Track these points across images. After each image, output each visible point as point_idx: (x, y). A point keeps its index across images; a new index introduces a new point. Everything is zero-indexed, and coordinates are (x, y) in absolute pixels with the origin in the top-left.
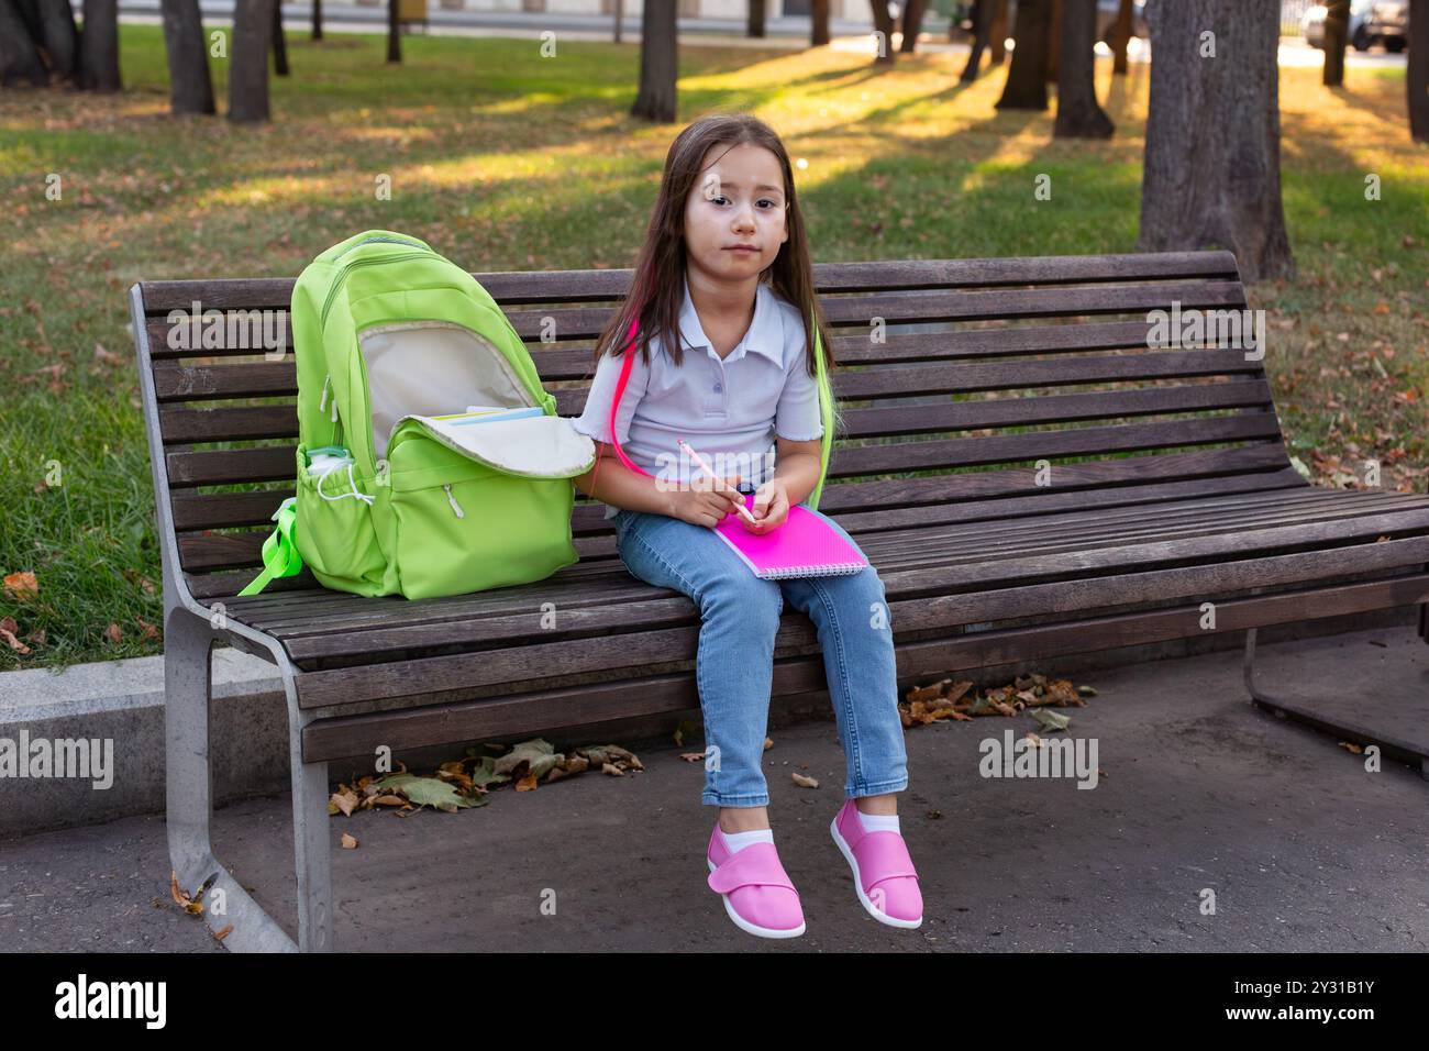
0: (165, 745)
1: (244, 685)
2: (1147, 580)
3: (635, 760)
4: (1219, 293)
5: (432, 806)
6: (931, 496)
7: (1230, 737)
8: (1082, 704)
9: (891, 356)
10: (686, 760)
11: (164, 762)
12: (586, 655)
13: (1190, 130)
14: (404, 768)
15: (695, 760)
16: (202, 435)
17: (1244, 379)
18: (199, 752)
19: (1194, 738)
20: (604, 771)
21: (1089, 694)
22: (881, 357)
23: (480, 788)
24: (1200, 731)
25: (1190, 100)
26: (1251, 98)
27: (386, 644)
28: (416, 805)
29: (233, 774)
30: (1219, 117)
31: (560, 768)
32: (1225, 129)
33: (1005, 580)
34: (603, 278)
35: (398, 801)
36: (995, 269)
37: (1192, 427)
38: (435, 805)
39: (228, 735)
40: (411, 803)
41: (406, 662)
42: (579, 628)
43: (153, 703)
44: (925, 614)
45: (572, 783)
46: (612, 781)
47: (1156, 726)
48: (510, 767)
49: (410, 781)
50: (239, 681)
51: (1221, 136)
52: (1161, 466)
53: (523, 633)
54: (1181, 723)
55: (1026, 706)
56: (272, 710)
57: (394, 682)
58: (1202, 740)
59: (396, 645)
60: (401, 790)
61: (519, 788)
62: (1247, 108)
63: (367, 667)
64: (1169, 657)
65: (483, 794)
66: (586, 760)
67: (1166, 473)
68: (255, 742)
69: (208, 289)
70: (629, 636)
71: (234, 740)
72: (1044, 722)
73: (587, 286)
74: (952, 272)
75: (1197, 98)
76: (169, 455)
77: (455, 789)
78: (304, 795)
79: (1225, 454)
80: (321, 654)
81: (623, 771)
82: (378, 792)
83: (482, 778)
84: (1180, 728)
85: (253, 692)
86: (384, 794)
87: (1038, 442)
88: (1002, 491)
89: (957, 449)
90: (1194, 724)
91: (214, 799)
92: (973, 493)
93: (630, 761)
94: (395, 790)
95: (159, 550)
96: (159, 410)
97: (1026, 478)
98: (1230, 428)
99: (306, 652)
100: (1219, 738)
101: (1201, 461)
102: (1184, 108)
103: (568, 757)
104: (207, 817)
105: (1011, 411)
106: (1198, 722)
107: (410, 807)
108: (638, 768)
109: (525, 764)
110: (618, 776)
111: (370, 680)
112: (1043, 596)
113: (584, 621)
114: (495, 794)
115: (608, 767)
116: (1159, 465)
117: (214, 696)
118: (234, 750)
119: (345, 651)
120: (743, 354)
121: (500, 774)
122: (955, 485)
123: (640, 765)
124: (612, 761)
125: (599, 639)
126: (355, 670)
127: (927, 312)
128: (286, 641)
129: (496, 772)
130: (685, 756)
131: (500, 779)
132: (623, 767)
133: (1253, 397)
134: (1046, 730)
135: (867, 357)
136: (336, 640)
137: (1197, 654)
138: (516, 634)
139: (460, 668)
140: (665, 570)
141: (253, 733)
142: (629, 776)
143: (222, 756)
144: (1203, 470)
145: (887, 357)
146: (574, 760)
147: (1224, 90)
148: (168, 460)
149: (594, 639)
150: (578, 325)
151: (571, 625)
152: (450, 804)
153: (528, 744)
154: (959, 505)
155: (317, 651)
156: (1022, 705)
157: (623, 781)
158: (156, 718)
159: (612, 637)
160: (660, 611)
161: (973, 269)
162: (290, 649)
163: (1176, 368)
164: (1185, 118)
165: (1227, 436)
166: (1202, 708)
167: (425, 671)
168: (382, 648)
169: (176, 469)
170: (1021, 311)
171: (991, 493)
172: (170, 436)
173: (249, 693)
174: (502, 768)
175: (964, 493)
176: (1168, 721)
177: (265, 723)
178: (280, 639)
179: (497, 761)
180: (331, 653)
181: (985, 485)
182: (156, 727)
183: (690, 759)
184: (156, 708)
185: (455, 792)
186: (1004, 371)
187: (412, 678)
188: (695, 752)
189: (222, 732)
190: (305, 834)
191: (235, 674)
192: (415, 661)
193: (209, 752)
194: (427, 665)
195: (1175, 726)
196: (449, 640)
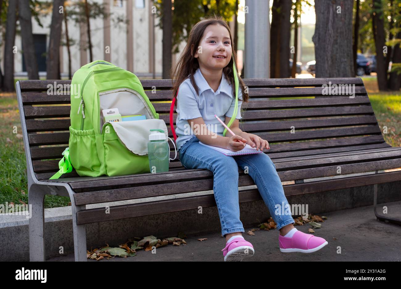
0: (29, 238)
1: (55, 218)
2: (352, 166)
3: (183, 241)
4: (359, 90)
5: (118, 256)
6: (276, 150)
7: (373, 228)
8: (323, 221)
9: (260, 107)
10: (200, 241)
11: (29, 244)
12: (173, 188)
13: (328, 72)
14: (108, 245)
15: (203, 240)
16: (40, 128)
17: (368, 116)
18: (41, 235)
19: (361, 229)
20: (173, 245)
21: (324, 219)
22: (257, 107)
23: (133, 251)
24: (363, 227)
25: (328, 63)
26: (345, 62)
27: (105, 184)
28: (113, 256)
29: (51, 248)
30: (337, 68)
31: (159, 243)
32: (339, 71)
33: (308, 166)
34: (169, 82)
35: (107, 255)
36: (290, 81)
37: (354, 130)
38: (119, 255)
39: (50, 235)
40: (111, 255)
41: (112, 190)
42: (169, 179)
43: (25, 224)
44: (283, 176)
45: (163, 248)
46: (177, 247)
47: (348, 226)
48: (143, 244)
49: (110, 249)
50: (53, 217)
51: (337, 73)
52: (345, 142)
53: (151, 181)
54: (356, 225)
55: (306, 222)
56: (64, 226)
57: (108, 197)
58: (364, 229)
59: (108, 184)
60: (108, 251)
61: (146, 250)
62: (344, 65)
63: (99, 191)
64: (347, 208)
65: (134, 252)
66: (168, 241)
67: (347, 144)
68: (59, 237)
69: (42, 82)
70: (187, 182)
71: (52, 236)
72: (313, 226)
73: (164, 84)
74: (277, 82)
75: (330, 62)
76: (29, 135)
77: (126, 250)
78: (78, 235)
79: (365, 138)
80: (83, 187)
81: (180, 244)
82: (100, 252)
83: (134, 248)
84: (356, 226)
85: (58, 220)
86: (102, 253)
87: (307, 134)
88: (298, 149)
89: (283, 136)
90: (360, 225)
91: (46, 257)
92: (288, 149)
93: (182, 241)
94: (106, 251)
95: (27, 183)
96: (26, 120)
97: (304, 145)
98: (365, 130)
99: (77, 187)
100: (370, 229)
101: (358, 140)
102: (326, 65)
103: (162, 240)
104: (43, 258)
105: (298, 124)
106: (361, 224)
107: (110, 256)
108: (184, 243)
109: (148, 242)
110: (178, 246)
111: (99, 195)
112: (320, 171)
113: (171, 177)
114: (138, 252)
115: (174, 243)
116: (345, 141)
117: (46, 221)
118: (52, 240)
119: (90, 186)
120: (219, 93)
121: (140, 246)
122: (283, 147)
123: (185, 242)
124: (176, 241)
125: (177, 183)
126: (94, 193)
127: (271, 94)
128: (70, 184)
129: (138, 246)
130: (199, 239)
131: (140, 248)
132: (180, 243)
133: (372, 121)
134: (314, 228)
135: (253, 107)
136: (88, 183)
137: (356, 207)
138: (149, 181)
139: (130, 192)
140: (197, 161)
141: (58, 234)
142: (182, 245)
143: (48, 242)
144: (359, 143)
145: (259, 107)
146: (164, 241)
147: (337, 59)
148: (29, 137)
149: (175, 183)
150: (161, 96)
151: (167, 179)
152: (124, 255)
153: (149, 237)
154: (285, 153)
155: (81, 186)
156: (305, 222)
157: (180, 247)
158: (26, 229)
159: (181, 182)
160: (196, 174)
161: (284, 81)
162: (72, 186)
163: (348, 112)
164: (327, 69)
165: (365, 133)
166: (362, 221)
167: (119, 193)
168: (103, 185)
169: (31, 139)
170: (299, 94)
171: (294, 149)
172: (30, 129)
173: (57, 221)
174: (140, 244)
175: (286, 149)
176: (352, 225)
177: (62, 231)
178: (68, 183)
179: (138, 242)
180: (86, 187)
181: (293, 147)
182: (26, 232)
183: (201, 240)
184: (26, 225)
185: (125, 251)
186: (295, 112)
187: (114, 195)
188: (202, 238)
189: (48, 234)
190: (78, 251)
191: (52, 215)
192: (115, 190)
193: (44, 235)
194: (119, 191)
195: (354, 226)
196: (126, 183)
